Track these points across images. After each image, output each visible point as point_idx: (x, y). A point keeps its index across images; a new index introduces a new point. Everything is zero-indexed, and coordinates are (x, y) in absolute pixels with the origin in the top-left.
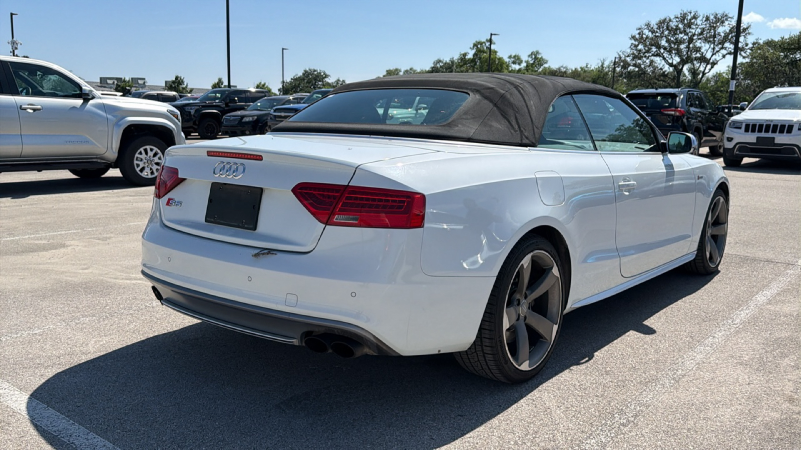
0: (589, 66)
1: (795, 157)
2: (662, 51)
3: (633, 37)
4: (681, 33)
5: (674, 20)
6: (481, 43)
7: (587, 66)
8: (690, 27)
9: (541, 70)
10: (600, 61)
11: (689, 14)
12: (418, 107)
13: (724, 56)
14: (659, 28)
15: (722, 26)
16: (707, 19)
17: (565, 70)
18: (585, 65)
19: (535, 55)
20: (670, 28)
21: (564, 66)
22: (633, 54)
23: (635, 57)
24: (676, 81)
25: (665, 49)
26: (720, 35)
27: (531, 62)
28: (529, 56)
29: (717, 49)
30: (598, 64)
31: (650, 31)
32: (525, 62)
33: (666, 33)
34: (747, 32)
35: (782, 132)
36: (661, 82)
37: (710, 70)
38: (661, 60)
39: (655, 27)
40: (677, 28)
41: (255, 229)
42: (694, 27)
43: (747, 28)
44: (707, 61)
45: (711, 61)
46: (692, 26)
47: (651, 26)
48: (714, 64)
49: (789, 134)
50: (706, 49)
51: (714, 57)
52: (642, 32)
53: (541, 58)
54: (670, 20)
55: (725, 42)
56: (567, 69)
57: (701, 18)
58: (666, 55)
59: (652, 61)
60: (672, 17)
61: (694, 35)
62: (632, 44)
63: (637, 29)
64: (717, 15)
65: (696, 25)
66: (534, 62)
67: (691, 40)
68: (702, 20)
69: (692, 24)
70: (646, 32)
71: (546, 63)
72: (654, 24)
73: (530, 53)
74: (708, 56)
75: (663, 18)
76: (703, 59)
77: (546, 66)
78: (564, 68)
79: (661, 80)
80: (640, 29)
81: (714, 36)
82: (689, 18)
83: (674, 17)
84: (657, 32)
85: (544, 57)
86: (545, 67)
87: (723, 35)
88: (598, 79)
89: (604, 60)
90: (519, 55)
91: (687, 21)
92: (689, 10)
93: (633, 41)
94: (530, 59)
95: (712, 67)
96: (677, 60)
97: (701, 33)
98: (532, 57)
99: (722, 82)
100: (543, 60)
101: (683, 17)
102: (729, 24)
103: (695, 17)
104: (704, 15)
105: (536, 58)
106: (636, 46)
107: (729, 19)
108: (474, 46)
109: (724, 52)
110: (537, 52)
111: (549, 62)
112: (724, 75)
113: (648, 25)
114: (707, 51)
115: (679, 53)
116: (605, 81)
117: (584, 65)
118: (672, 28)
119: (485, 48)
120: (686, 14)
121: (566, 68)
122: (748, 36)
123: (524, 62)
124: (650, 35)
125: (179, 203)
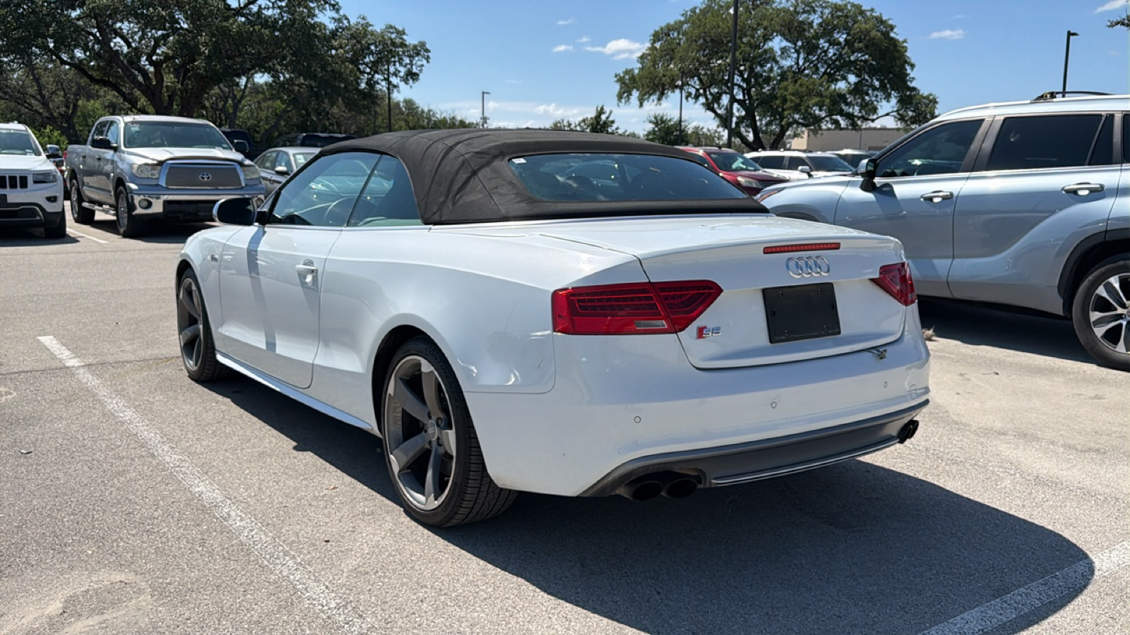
1: (38, 220)
35: (13, 186)
49: (24, 190)
125: (716, 330)
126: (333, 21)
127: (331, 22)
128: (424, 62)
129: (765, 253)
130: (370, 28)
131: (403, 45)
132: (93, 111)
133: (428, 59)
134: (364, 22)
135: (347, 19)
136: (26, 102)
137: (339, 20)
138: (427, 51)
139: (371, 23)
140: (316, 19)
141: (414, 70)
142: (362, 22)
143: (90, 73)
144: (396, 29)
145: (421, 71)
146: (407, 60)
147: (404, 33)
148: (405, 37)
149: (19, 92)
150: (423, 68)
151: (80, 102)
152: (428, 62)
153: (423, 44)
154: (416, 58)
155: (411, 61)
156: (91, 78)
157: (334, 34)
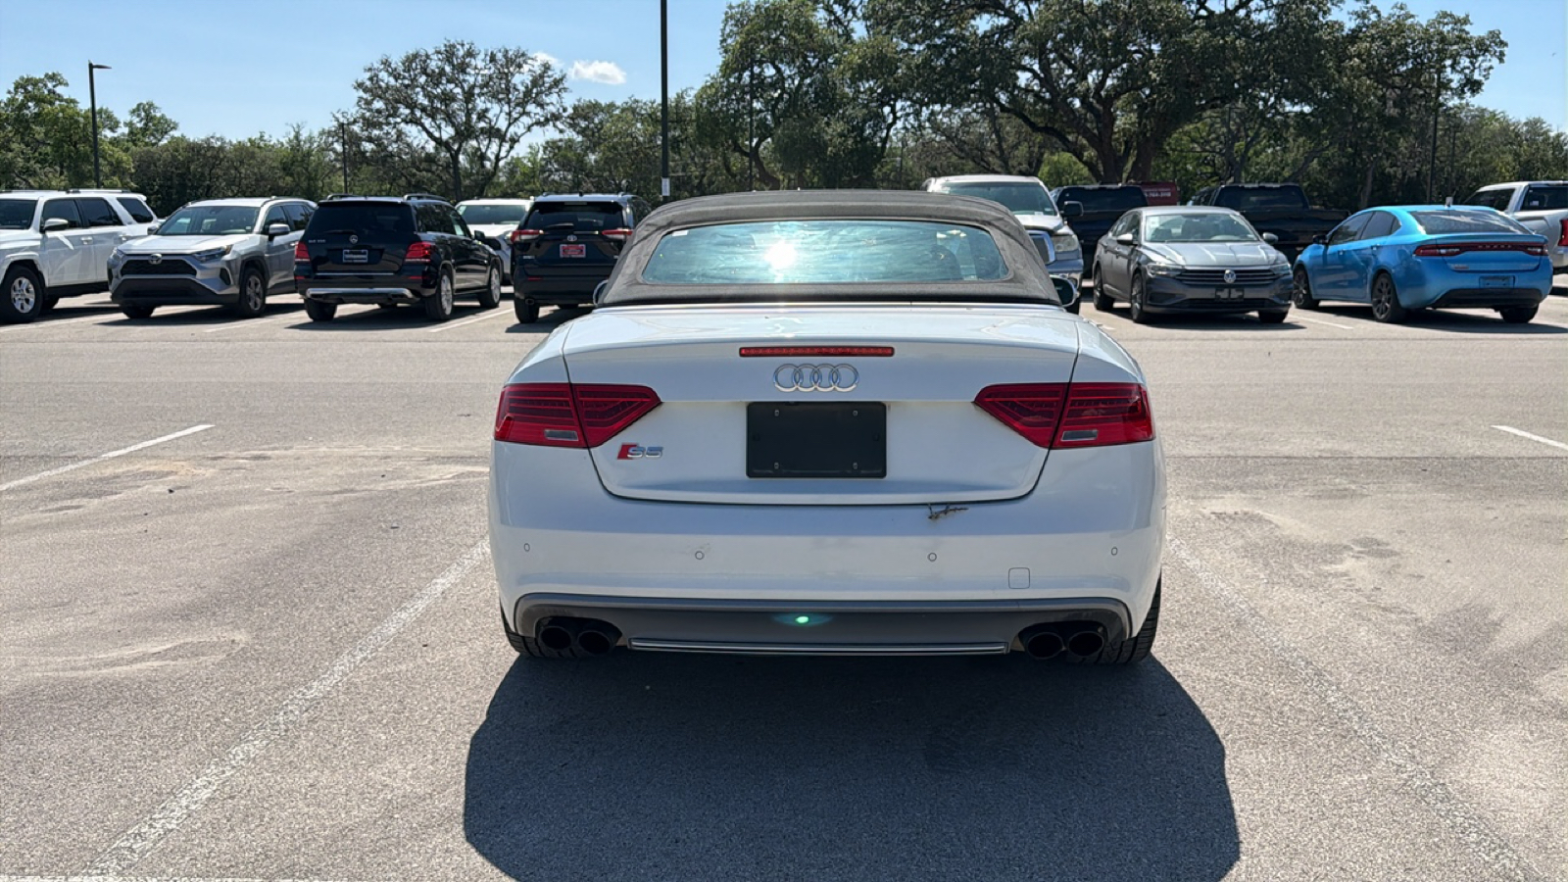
0: (266, 137)
2: (418, 113)
3: (360, 86)
4: (449, 81)
5: (435, 57)
6: (35, 83)
7: (262, 137)
8: (464, 72)
9: (164, 142)
10: (292, 130)
11: (459, 47)
12: (46, 226)
13: (529, 129)
14: (408, 69)
15: (520, 73)
16: (493, 59)
17: (219, 143)
18: (258, 136)
19: (145, 111)
20: (429, 71)
21: (218, 136)
22: (363, 117)
23: (369, 124)
24: (451, 171)
25: (423, 109)
26: (517, 90)
27: (139, 125)
28: (133, 112)
29: (515, 115)
30: (288, 133)
31: (390, 74)
32: (126, 124)
33: (422, 79)
34: (561, 86)
36: (424, 173)
37: (508, 152)
38: (419, 132)
39: (401, 68)
40: (442, 72)
41: (883, 474)
42: (473, 72)
43: (562, 80)
44: (500, 136)
45: (508, 135)
46: (468, 70)
47: (393, 66)
48: (514, 141)
50: (497, 114)
51: (512, 129)
52: (377, 76)
53: (163, 116)
54: (427, 56)
55: (527, 103)
56: (223, 143)
57: (482, 56)
58: (427, 122)
59: (400, 134)
60: (431, 51)
61: (473, 87)
62: (361, 98)
63: (365, 70)
64: (507, 51)
65: (476, 68)
66: (146, 124)
67: (469, 96)
68: (484, 60)
69: (468, 65)
70: (383, 75)
71: (174, 128)
72: (397, 61)
73: (135, 107)
74: (502, 124)
75: (411, 52)
76: (493, 133)
77: (176, 134)
78: (218, 139)
79: (424, 170)
80: (370, 69)
81: (507, 91)
82: (461, 53)
83: (433, 51)
84: (404, 78)
85: (168, 117)
86: (173, 137)
87: (522, 89)
88: (292, 164)
89: (298, 126)
90: (110, 109)
91: (457, 60)
92: (460, 41)
93: (361, 93)
94: (136, 120)
95: (511, 147)
96: (447, 132)
97: (486, 85)
98: (139, 116)
99: (524, 174)
100: (166, 120)
101: (449, 54)
102: (530, 70)
103: (470, 54)
104: (486, 50)
105: (149, 118)
106: (368, 103)
107: (530, 61)
108: (16, 88)
109: (525, 120)
110: (151, 105)
111: (180, 126)
112: (525, 161)
113: (386, 63)
114: (498, 117)
115: (450, 118)
116: (307, 169)
117: (255, 136)
118: (433, 71)
119: (46, 92)
120: (454, 46)
121: (221, 139)
122: (564, 95)
123: (122, 125)
124: (392, 81)
125: (655, 451)
126: (1355, 17)
127: (1350, 19)
128: (1495, 61)
129: (742, 355)
130: (1409, 21)
131: (1462, 39)
132: (1070, 165)
133: (1501, 57)
134: (1403, 12)
135: (1376, 11)
136: (983, 160)
137: (1363, 16)
138: (1503, 44)
139: (1412, 13)
140: (1330, 18)
141: (1477, 76)
142: (1397, 12)
143: (1032, 120)
144: (1451, 15)
145: (1486, 77)
146: (1465, 62)
147: (1466, 21)
148: (1467, 28)
149: (977, 148)
150: (1491, 71)
151: (1046, 156)
152: (1501, 60)
153: (1494, 36)
154: (1480, 59)
155: (1471, 62)
156: (1032, 125)
157: (1354, 36)
